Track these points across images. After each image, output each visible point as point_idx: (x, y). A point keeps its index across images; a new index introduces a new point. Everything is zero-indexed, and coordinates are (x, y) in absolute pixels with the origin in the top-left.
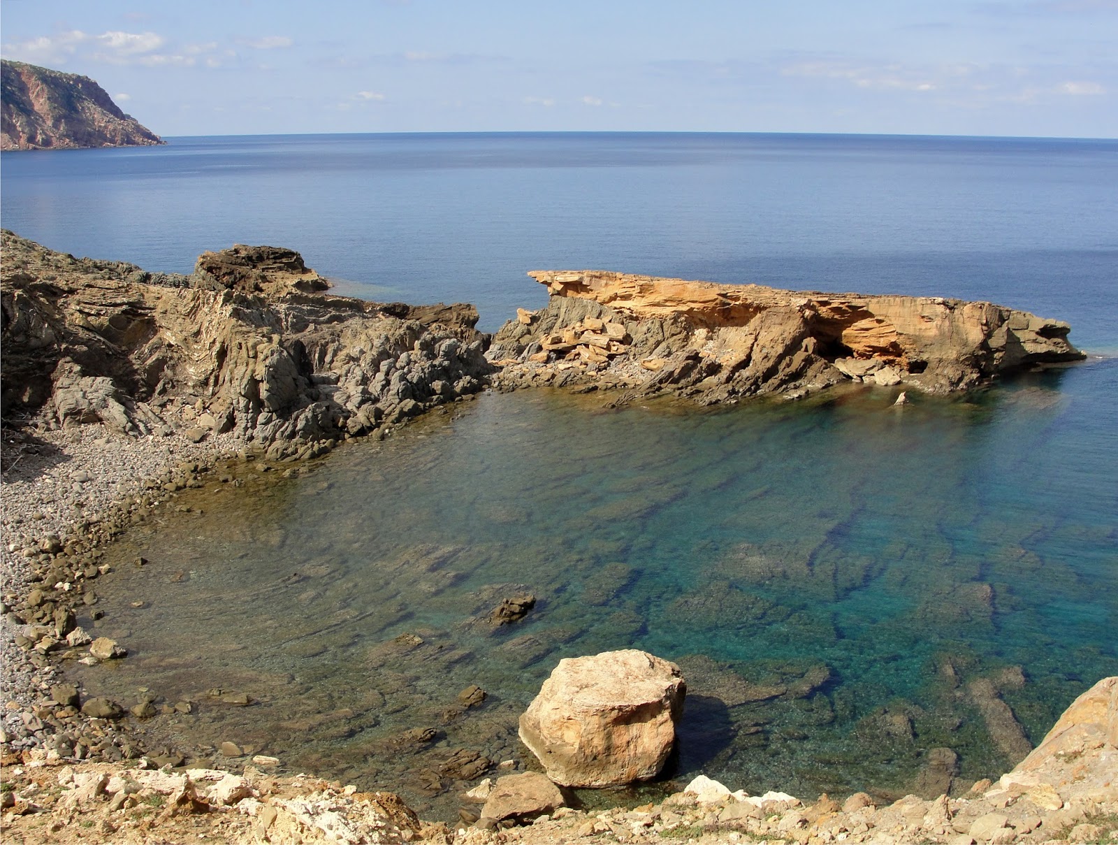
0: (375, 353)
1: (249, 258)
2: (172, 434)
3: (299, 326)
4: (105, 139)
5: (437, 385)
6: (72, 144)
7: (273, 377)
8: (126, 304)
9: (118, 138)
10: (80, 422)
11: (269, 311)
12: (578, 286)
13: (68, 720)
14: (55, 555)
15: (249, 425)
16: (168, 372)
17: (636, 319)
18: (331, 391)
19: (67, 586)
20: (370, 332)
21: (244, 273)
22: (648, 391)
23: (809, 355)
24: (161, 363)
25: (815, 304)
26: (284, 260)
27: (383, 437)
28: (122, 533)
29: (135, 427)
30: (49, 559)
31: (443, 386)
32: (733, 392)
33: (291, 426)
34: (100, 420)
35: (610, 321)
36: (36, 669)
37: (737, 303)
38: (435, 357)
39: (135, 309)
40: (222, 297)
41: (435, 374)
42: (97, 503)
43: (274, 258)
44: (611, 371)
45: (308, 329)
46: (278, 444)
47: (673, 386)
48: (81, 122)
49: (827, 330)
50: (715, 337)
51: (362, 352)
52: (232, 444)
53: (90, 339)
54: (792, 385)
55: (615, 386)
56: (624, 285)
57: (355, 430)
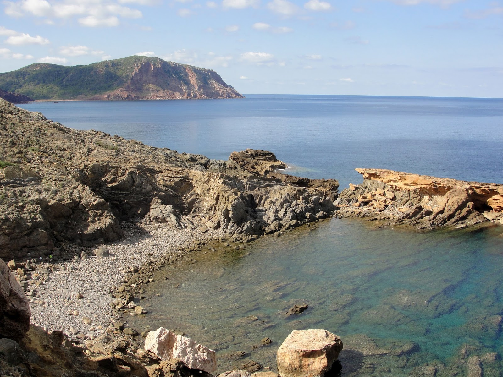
0: (282, 200)
1: (252, 155)
2: (195, 229)
3: (252, 188)
4: (219, 95)
5: (308, 215)
6: (205, 97)
7: (235, 209)
8: (181, 177)
9: (225, 95)
10: (159, 222)
11: (239, 182)
12: (375, 175)
13: (117, 334)
14: (135, 274)
15: (225, 227)
16: (197, 204)
17: (398, 190)
18: (262, 215)
19: (135, 285)
20: (282, 192)
21: (248, 161)
22: (397, 222)
23: (470, 210)
24: (194, 201)
25: (474, 188)
26: (267, 156)
27: (279, 235)
28: (163, 267)
29: (180, 225)
30: (132, 275)
31: (310, 215)
32: (433, 224)
33: (241, 229)
34: (167, 222)
35: (388, 191)
36: (113, 315)
37: (440, 186)
38: (309, 203)
39: (184, 179)
40: (219, 176)
41: (307, 210)
42: (157, 254)
43: (263, 155)
44: (385, 212)
45: (256, 190)
46: (235, 236)
47: (409, 220)
48: (210, 88)
49: (481, 199)
50: (432, 199)
51: (277, 200)
52: (218, 234)
53: (166, 190)
54: (460, 222)
55: (385, 218)
56: (394, 176)
57: (268, 231)
